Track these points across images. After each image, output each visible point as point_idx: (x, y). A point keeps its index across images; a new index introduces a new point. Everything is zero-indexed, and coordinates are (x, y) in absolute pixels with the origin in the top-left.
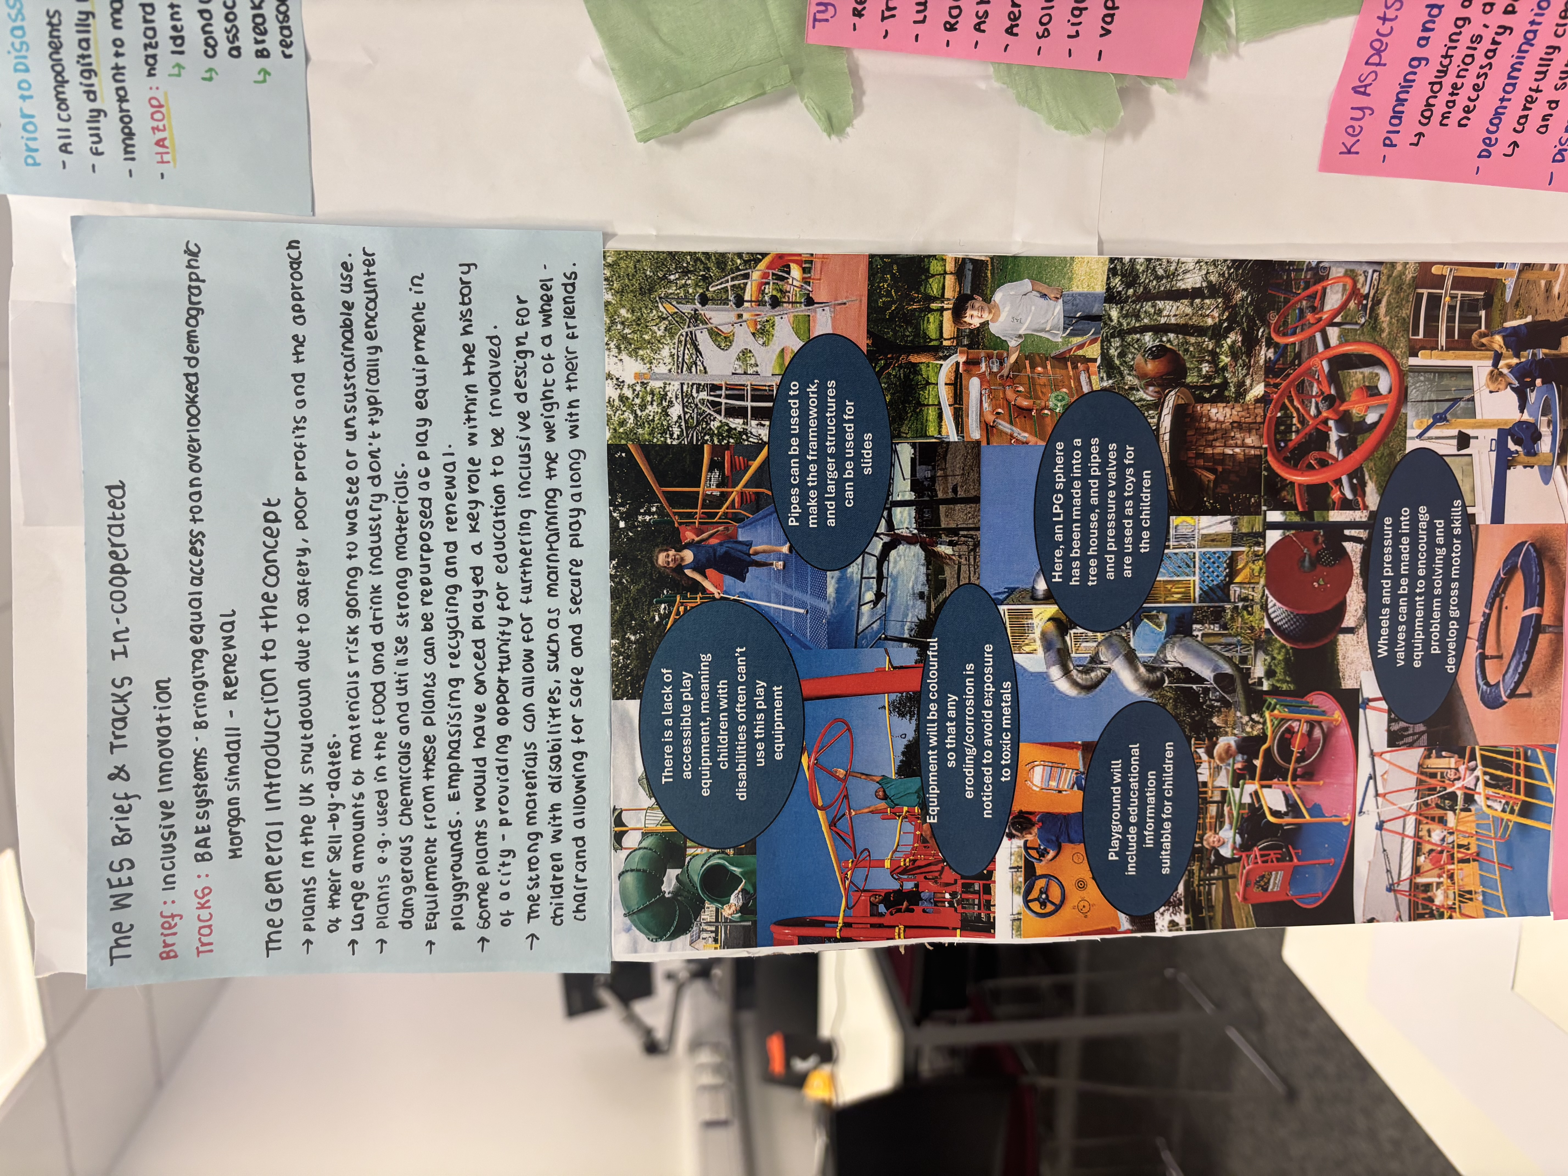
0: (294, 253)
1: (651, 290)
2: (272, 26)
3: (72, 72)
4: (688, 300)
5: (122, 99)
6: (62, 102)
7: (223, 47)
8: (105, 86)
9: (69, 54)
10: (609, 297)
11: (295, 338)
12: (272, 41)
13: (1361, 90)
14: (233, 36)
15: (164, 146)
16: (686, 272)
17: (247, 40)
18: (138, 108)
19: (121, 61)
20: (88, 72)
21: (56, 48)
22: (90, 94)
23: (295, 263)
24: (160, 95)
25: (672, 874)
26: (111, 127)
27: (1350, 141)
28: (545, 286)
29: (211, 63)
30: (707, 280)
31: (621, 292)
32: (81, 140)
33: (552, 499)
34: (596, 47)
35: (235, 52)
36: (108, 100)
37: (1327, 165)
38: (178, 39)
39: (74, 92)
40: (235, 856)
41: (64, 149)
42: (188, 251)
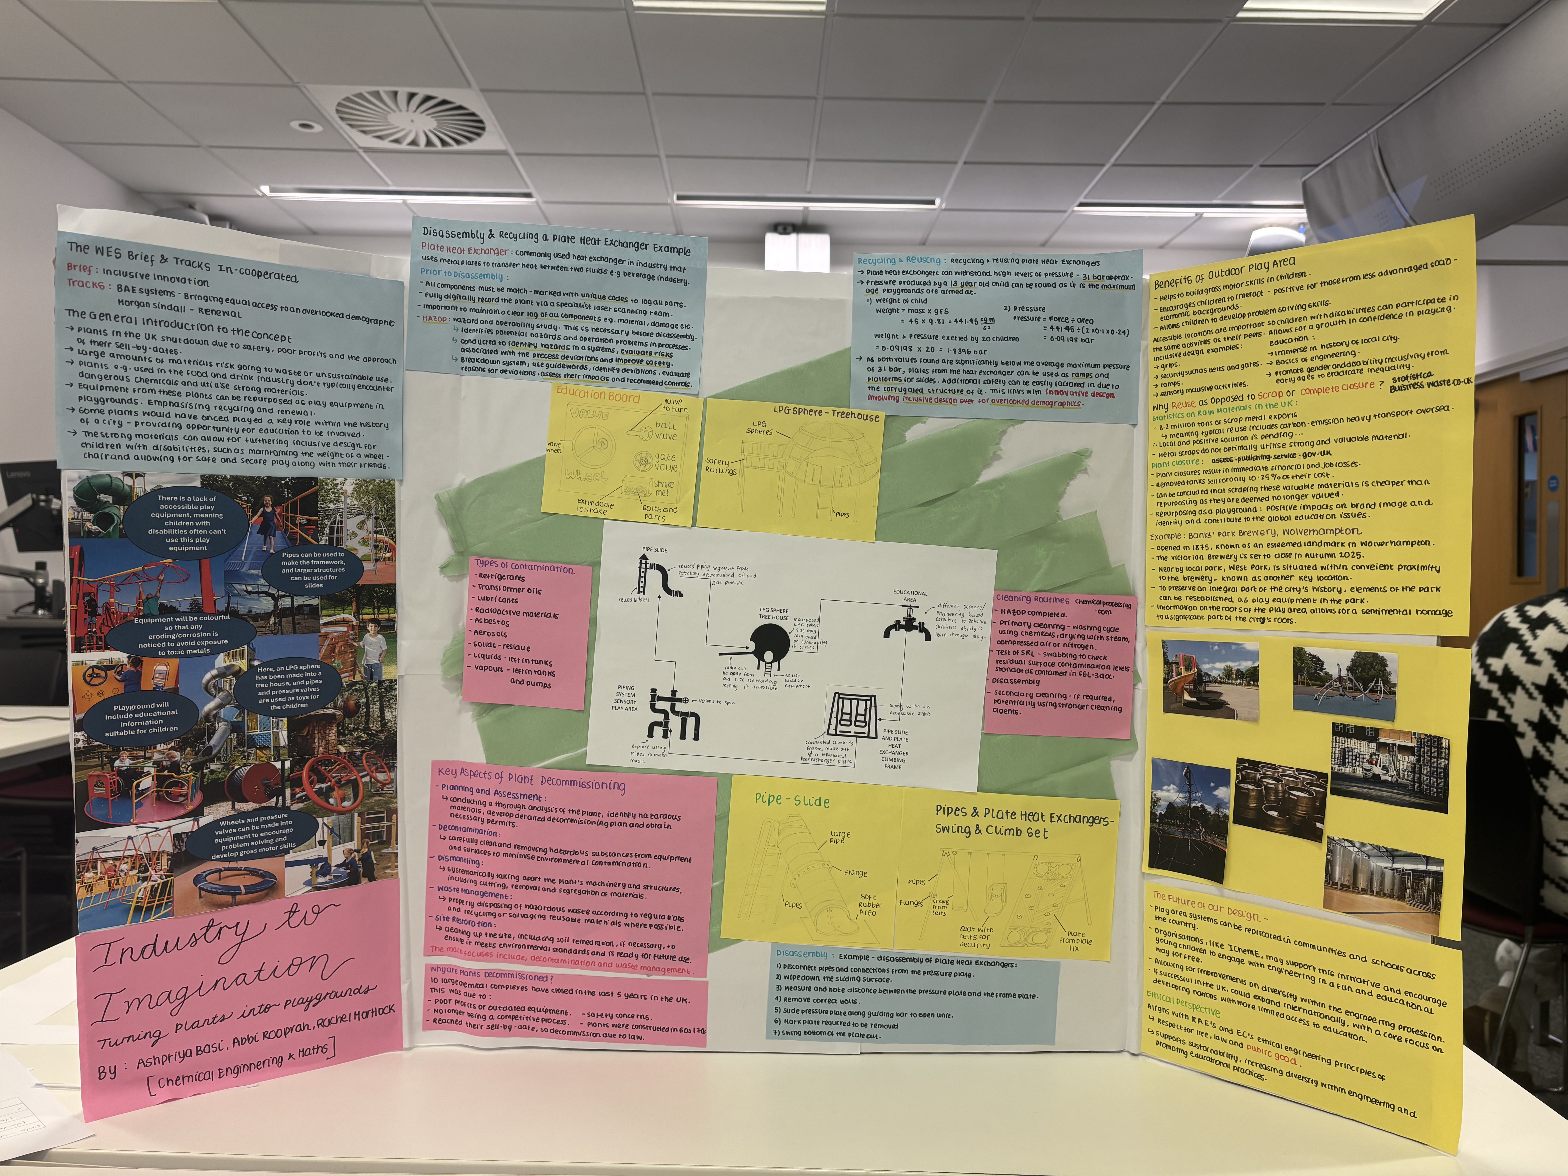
0: (391, 361)
1: (380, 498)
2: (471, 365)
3: (454, 292)
4: (376, 512)
5: (445, 308)
6: (444, 286)
7: (465, 346)
8: (450, 302)
9: (460, 292)
10: (377, 481)
11: (358, 357)
12: (466, 364)
13: (463, 771)
14: (468, 350)
15: (429, 319)
16: (387, 511)
17: (466, 355)
18: (442, 313)
19: (459, 309)
20: (455, 297)
21: (463, 288)
22: (447, 297)
23: (388, 361)
24: (447, 321)
25: (110, 499)
26: (435, 301)
27: (444, 771)
28: (380, 456)
29: (459, 341)
30: (384, 520)
31: (379, 486)
32: (430, 290)
33: (293, 453)
34: (468, 481)
35: (463, 350)
36: (445, 302)
37: (435, 763)
38: (467, 331)
39: (447, 291)
40: (119, 302)
41: (427, 283)
42: (391, 322)
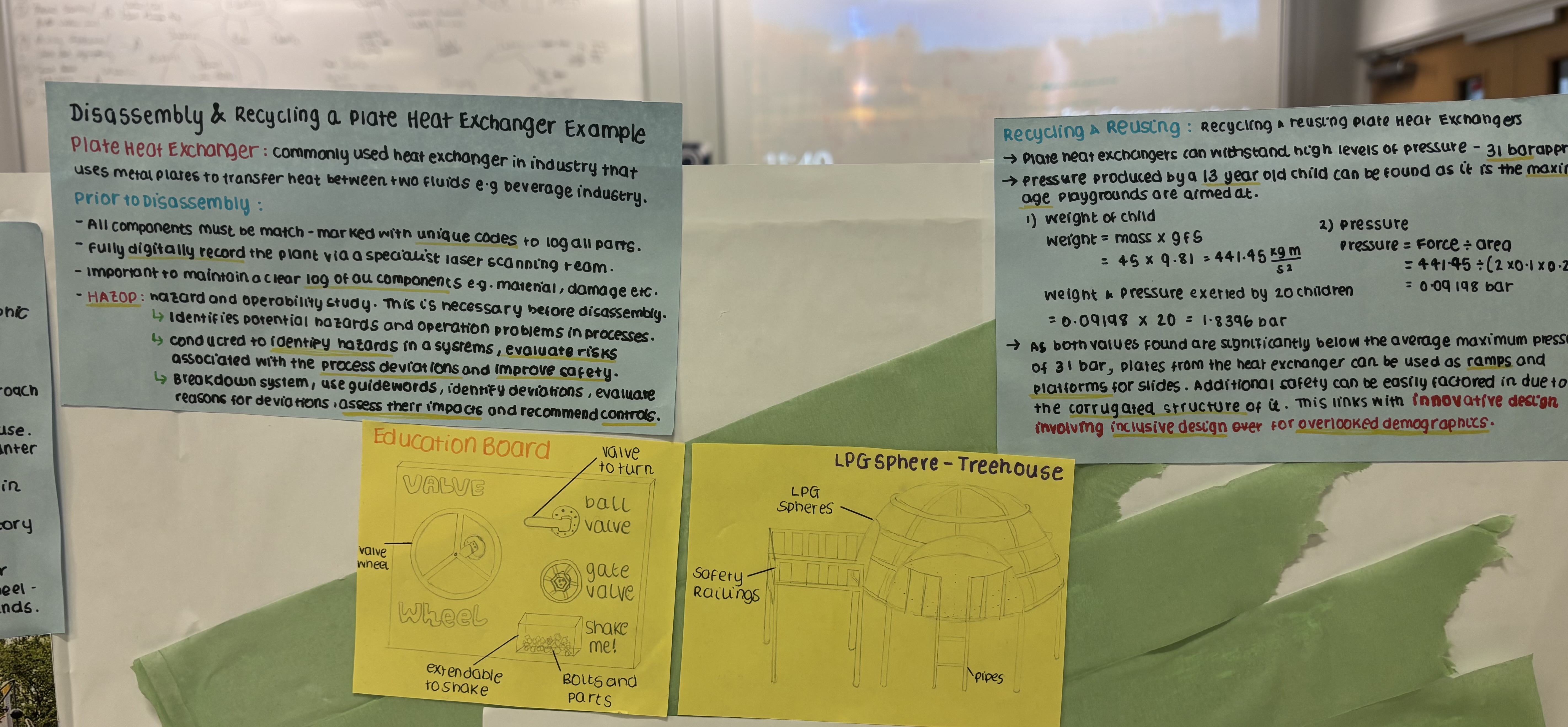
0: (27, 391)
1: (19, 674)
2: (195, 390)
3: (148, 238)
4: (15, 702)
5: (132, 272)
6: (127, 226)
7: (181, 351)
8: (139, 261)
9: (160, 238)
10: (9, 642)
12: (185, 388)
14: (187, 359)
15: (102, 299)
16: (38, 699)
17: (184, 369)
18: (127, 284)
19: (160, 275)
20: (150, 251)
21: (165, 228)
22: (134, 249)
23: (19, 391)
24: (138, 301)
26: (111, 261)
28: (16, 589)
29: (167, 341)
30: (34, 716)
31: (14, 651)
32: (99, 237)
34: (204, 626)
35: (177, 359)
36: (132, 261)
38: (182, 318)
39: (132, 237)
41: (92, 223)
42: (19, 310)
